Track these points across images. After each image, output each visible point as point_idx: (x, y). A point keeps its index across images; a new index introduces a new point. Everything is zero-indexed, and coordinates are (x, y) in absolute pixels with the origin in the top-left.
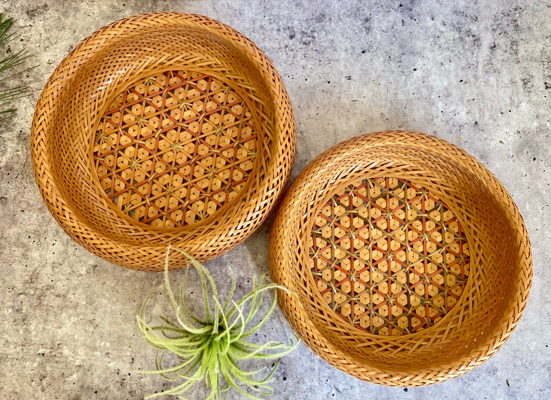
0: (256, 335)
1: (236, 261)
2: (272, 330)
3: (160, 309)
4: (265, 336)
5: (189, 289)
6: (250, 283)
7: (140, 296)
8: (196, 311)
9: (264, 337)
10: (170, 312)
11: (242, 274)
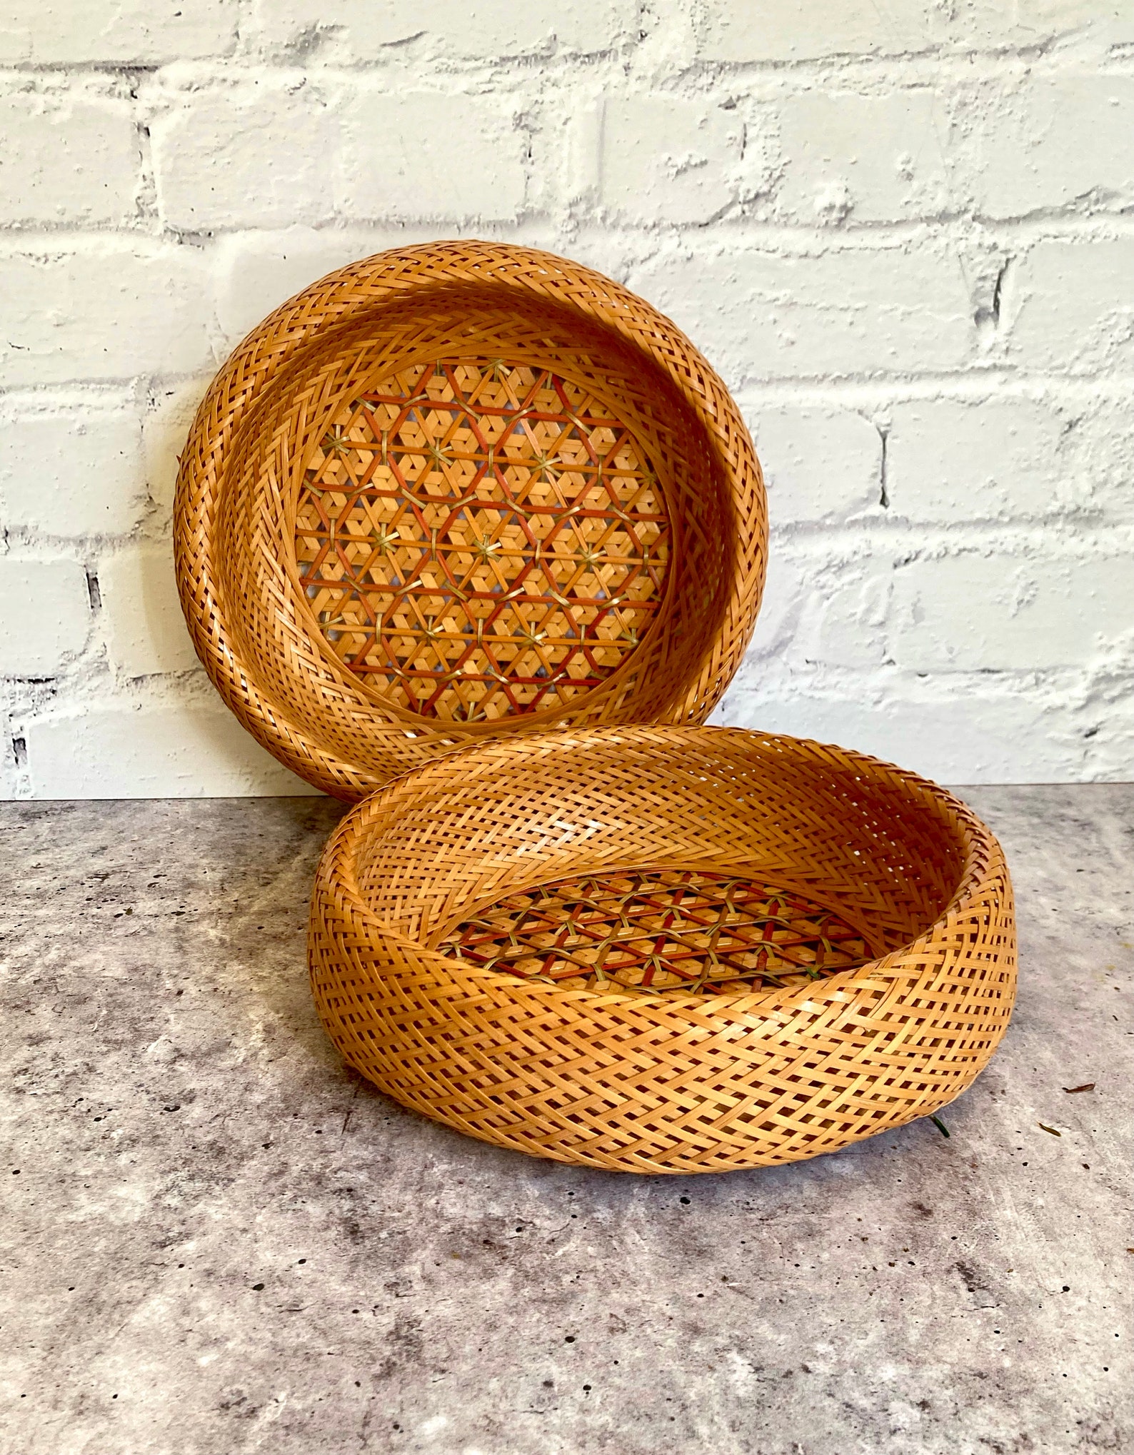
0: (548, 1384)
1: (478, 1179)
2: (613, 1368)
3: (164, 1309)
4: (587, 1388)
5: (291, 1251)
6: (525, 1234)
7: (100, 1275)
8: (305, 1312)
9: (580, 1394)
10: (202, 1316)
11: (496, 1210)
